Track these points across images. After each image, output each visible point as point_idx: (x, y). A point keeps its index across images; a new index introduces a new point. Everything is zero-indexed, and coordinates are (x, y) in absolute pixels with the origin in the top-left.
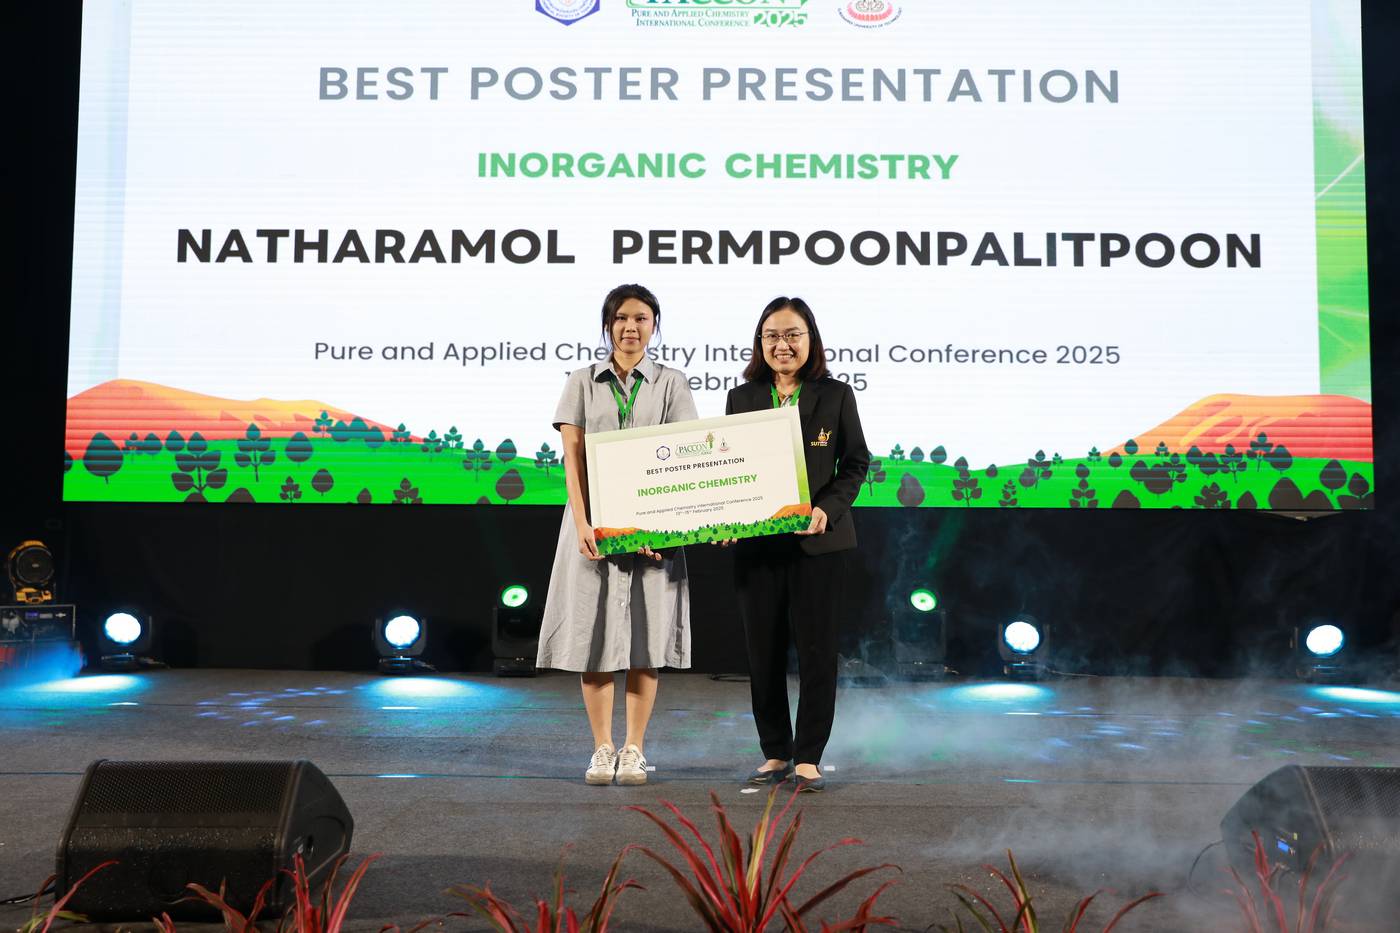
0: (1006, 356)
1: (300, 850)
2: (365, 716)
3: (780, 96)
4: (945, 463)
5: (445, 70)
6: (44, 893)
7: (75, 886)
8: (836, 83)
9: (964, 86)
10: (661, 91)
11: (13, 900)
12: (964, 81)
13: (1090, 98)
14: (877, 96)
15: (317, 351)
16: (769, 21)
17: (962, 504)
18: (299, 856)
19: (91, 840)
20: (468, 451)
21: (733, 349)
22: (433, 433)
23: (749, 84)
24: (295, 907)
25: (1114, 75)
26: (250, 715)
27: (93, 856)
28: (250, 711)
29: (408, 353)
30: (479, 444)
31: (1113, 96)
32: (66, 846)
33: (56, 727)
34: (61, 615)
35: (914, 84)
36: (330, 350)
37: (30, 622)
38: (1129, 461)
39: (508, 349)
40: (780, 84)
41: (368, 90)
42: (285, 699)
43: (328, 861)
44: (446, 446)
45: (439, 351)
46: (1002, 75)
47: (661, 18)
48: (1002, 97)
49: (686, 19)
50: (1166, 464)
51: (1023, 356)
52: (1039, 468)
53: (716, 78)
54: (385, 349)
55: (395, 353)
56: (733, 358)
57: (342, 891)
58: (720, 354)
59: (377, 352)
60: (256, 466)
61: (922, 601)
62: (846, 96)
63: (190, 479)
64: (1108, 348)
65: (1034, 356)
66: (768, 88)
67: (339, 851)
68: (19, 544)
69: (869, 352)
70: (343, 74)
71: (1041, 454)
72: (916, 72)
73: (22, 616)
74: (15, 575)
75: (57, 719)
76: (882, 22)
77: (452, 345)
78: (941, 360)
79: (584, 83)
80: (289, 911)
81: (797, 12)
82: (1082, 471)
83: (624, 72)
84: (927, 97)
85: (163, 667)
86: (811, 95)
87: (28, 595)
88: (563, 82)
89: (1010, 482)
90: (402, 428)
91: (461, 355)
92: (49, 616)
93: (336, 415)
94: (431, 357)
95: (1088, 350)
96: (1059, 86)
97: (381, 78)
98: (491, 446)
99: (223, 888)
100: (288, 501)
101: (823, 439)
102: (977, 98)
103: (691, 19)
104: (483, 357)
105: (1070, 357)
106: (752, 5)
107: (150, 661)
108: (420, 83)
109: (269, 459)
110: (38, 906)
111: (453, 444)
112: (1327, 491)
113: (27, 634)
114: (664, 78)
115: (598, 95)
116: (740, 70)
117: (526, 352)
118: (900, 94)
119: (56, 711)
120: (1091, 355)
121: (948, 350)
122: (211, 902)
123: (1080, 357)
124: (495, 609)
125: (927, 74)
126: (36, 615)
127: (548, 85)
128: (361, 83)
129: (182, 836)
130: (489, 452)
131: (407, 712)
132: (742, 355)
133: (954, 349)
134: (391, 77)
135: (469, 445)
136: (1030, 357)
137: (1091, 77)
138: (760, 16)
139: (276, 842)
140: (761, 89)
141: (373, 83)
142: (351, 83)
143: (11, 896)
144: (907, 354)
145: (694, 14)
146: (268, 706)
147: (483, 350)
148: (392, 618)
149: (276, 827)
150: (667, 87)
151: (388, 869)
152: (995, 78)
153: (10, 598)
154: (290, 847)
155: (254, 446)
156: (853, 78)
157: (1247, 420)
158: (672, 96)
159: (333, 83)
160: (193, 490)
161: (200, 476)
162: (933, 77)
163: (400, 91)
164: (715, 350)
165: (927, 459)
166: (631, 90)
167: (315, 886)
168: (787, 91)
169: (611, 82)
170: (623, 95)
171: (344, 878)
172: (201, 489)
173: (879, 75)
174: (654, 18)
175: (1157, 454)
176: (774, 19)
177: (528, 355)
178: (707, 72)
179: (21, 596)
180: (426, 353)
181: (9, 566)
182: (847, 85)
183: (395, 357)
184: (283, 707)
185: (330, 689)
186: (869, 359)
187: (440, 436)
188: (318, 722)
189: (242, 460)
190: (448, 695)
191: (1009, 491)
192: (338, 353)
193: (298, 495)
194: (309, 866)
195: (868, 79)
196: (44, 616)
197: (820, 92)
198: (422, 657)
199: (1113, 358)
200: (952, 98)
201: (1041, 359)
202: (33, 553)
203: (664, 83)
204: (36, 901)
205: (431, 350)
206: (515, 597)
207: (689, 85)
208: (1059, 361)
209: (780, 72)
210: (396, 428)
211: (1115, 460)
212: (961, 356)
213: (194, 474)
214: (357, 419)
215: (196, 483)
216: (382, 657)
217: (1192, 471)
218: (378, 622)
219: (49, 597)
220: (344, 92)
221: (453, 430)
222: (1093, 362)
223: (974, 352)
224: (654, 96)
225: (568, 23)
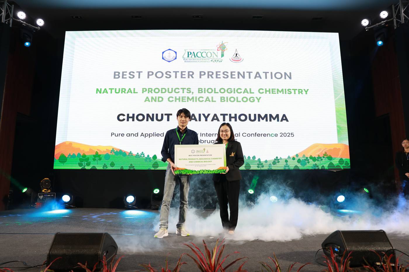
0: (269, 135)
1: (105, 254)
2: (121, 220)
3: (217, 77)
4: (255, 160)
5: (142, 72)
6: (44, 264)
7: (51, 263)
8: (229, 74)
9: (258, 75)
10: (190, 76)
11: (37, 266)
12: (258, 74)
13: (285, 78)
14: (238, 78)
15: (112, 135)
16: (214, 61)
17: (259, 169)
18: (104, 256)
19: (55, 252)
20: (146, 157)
21: (207, 134)
22: (138, 153)
23: (210, 75)
24: (103, 269)
25: (290, 73)
26: (95, 219)
27: (56, 256)
28: (95, 218)
29: (132, 135)
30: (148, 156)
31: (290, 78)
32: (49, 253)
33: (50, 222)
34: (52, 195)
35: (247, 75)
36: (115, 134)
37: (45, 197)
38: (297, 159)
39: (155, 134)
40: (217, 75)
41: (124, 76)
42: (103, 215)
43: (111, 257)
44: (141, 156)
45: (139, 135)
46: (266, 73)
47: (190, 61)
48: (266, 78)
49: (196, 61)
50: (305, 159)
51: (272, 135)
52: (276, 161)
53: (202, 73)
54: (127, 134)
55: (129, 135)
56: (207, 136)
57: (115, 264)
58: (204, 135)
59: (125, 135)
60: (97, 161)
61: (251, 191)
62: (232, 77)
63: (82, 164)
64: (291, 133)
65: (275, 135)
66: (214, 76)
67: (114, 254)
68: (43, 179)
69: (238, 134)
70: (119, 73)
71: (277, 157)
72: (247, 72)
73: (44, 196)
74: (42, 186)
75: (50, 220)
76: (239, 61)
77: (142, 133)
78: (254, 136)
79: (173, 75)
80: (102, 269)
81: (220, 59)
82: (286, 161)
83: (182, 72)
84: (250, 78)
85: (75, 207)
86: (224, 77)
87: (45, 191)
88: (168, 75)
89: (270, 164)
90: (131, 152)
91: (144, 135)
92: (49, 195)
93: (115, 149)
94: (138, 136)
95: (287, 134)
96: (278, 76)
97: (127, 74)
98: (151, 156)
99: (86, 264)
100: (104, 169)
101: (233, 155)
102: (261, 78)
103: (197, 61)
104: (150, 136)
105: (283, 135)
106: (211, 58)
107: (72, 206)
108: (136, 75)
109: (100, 159)
110: (43, 268)
111: (142, 156)
112: (340, 165)
113: (44, 200)
114: (191, 73)
115: (176, 77)
116: (208, 72)
117: (159, 135)
118: (244, 77)
119: (50, 218)
120: (288, 135)
121: (256, 134)
122: (83, 267)
123: (285, 135)
124: (152, 194)
125: (250, 73)
126: (47, 195)
127: (165, 75)
128: (123, 75)
129: (76, 251)
130: (150, 158)
131: (131, 218)
132: (209, 135)
133: (257, 134)
134: (130, 74)
135: (146, 156)
136: (274, 135)
137: (285, 74)
138: (212, 60)
139: (99, 252)
140: (212, 76)
141: (126, 75)
142: (121, 75)
143: (37, 265)
144: (246, 135)
145: (197, 60)
146: (99, 217)
147: (150, 134)
148: (128, 196)
149: (99, 249)
150: (192, 76)
151: (126, 258)
152: (265, 74)
153: (41, 191)
154: (102, 254)
155: (97, 156)
156: (233, 73)
157: (322, 149)
158: (193, 77)
159: (117, 75)
160: (83, 166)
161: (84, 163)
162: (251, 73)
163: (132, 76)
164: (203, 134)
165: (251, 159)
166: (183, 76)
167: (108, 263)
168: (218, 76)
169: (179, 75)
170: (182, 77)
171: (116, 260)
172: (85, 166)
173: (239, 73)
174: (188, 61)
175: (303, 157)
176: (215, 60)
177: (160, 135)
178: (201, 72)
179: (43, 191)
180: (136, 135)
181: (41, 184)
182: (232, 75)
183: (129, 136)
184: (102, 217)
185: (113, 213)
186: (238, 136)
187: (139, 154)
188: (110, 221)
189: (94, 160)
190: (141, 214)
191: (270, 166)
192: (116, 135)
193: (107, 167)
194: (107, 258)
195: (236, 74)
196: (48, 195)
197: (226, 76)
198: (135, 205)
199: (292, 135)
200: (255, 78)
201: (276, 136)
202: (46, 181)
203: (191, 75)
204: (42, 267)
205: (138, 134)
206: (156, 191)
207: (197, 75)
208: (281, 136)
209: (217, 72)
210: (129, 152)
211: (294, 159)
212: (259, 135)
213: (83, 163)
214: (120, 150)
215: (84, 165)
216: (125, 205)
217: (311, 161)
218: (125, 197)
219: (50, 191)
220: (119, 77)
221: (142, 153)
222: (288, 136)
223: (261, 134)
224: (189, 77)
225: (169, 62)
